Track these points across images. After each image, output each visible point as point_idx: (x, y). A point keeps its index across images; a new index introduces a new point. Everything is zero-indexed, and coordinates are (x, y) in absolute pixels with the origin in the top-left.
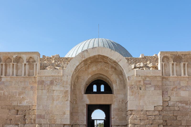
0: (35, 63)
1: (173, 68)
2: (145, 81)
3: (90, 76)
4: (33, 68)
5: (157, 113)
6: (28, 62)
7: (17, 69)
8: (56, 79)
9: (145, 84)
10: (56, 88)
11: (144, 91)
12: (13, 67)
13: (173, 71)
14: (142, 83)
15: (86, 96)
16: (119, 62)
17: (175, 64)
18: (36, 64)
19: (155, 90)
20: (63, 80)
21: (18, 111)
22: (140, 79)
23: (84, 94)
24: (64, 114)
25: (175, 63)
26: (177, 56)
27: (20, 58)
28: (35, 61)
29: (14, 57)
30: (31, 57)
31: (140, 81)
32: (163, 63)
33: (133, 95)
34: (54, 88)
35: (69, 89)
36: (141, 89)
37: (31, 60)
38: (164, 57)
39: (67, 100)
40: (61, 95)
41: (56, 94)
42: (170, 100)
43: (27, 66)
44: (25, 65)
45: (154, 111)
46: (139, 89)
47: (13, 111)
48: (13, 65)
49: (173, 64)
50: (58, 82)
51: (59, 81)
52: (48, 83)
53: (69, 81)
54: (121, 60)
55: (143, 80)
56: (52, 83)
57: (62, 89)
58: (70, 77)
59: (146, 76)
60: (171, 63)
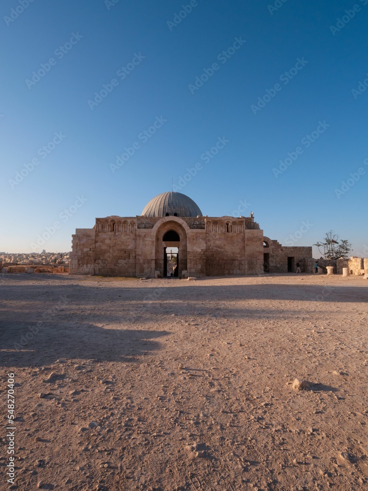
0: (135, 225)
1: (212, 228)
4: (134, 227)
5: (203, 253)
6: (131, 223)
7: (125, 228)
8: (147, 234)
9: (196, 237)
10: (148, 239)
11: (196, 241)
12: (122, 227)
13: (212, 230)
14: (195, 237)
15: (163, 242)
19: (202, 240)
20: (151, 235)
21: (125, 252)
22: (194, 234)
24: (152, 253)
25: (214, 225)
27: (126, 221)
28: (135, 223)
29: (123, 220)
30: (132, 220)
31: (194, 236)
33: (190, 243)
34: (146, 239)
35: (154, 240)
37: (133, 222)
38: (208, 221)
39: (154, 246)
40: (150, 243)
41: (147, 242)
42: (210, 246)
43: (131, 227)
45: (201, 252)
46: (193, 240)
47: (123, 252)
48: (122, 225)
50: (148, 236)
52: (143, 236)
53: (155, 235)
54: (183, 223)
55: (196, 235)
56: (145, 236)
57: (151, 240)
58: (155, 233)
59: (197, 233)
60: (212, 225)
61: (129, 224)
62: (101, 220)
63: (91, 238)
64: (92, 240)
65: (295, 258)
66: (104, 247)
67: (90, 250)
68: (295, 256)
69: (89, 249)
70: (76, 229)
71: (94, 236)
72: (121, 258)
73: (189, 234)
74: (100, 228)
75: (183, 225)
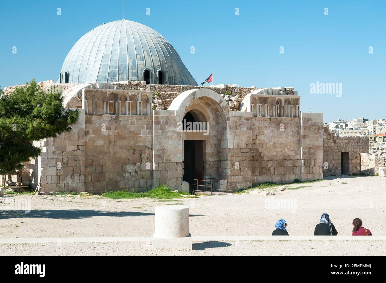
4: (146, 106)
5: (248, 150)
6: (143, 100)
8: (170, 119)
9: (240, 125)
10: (170, 128)
11: (239, 131)
12: (129, 105)
13: (259, 112)
14: (238, 123)
16: (221, 103)
17: (261, 106)
18: (150, 103)
19: (247, 129)
20: (176, 121)
21: (134, 151)
22: (236, 120)
27: (134, 95)
28: (148, 100)
30: (144, 96)
31: (236, 122)
32: (252, 105)
33: (231, 135)
36: (237, 129)
37: (144, 98)
39: (180, 140)
40: (175, 135)
42: (256, 139)
43: (142, 105)
44: (140, 103)
45: (246, 149)
46: (235, 129)
47: (131, 151)
48: (129, 103)
49: (259, 106)
50: (172, 123)
52: (164, 122)
54: (222, 101)
55: (239, 121)
56: (167, 123)
57: (175, 129)
61: (139, 101)
62: (93, 93)
64: (81, 129)
65: (350, 154)
66: (100, 143)
67: (79, 149)
68: (350, 151)
69: (75, 148)
71: (84, 122)
72: (127, 161)
74: (91, 107)
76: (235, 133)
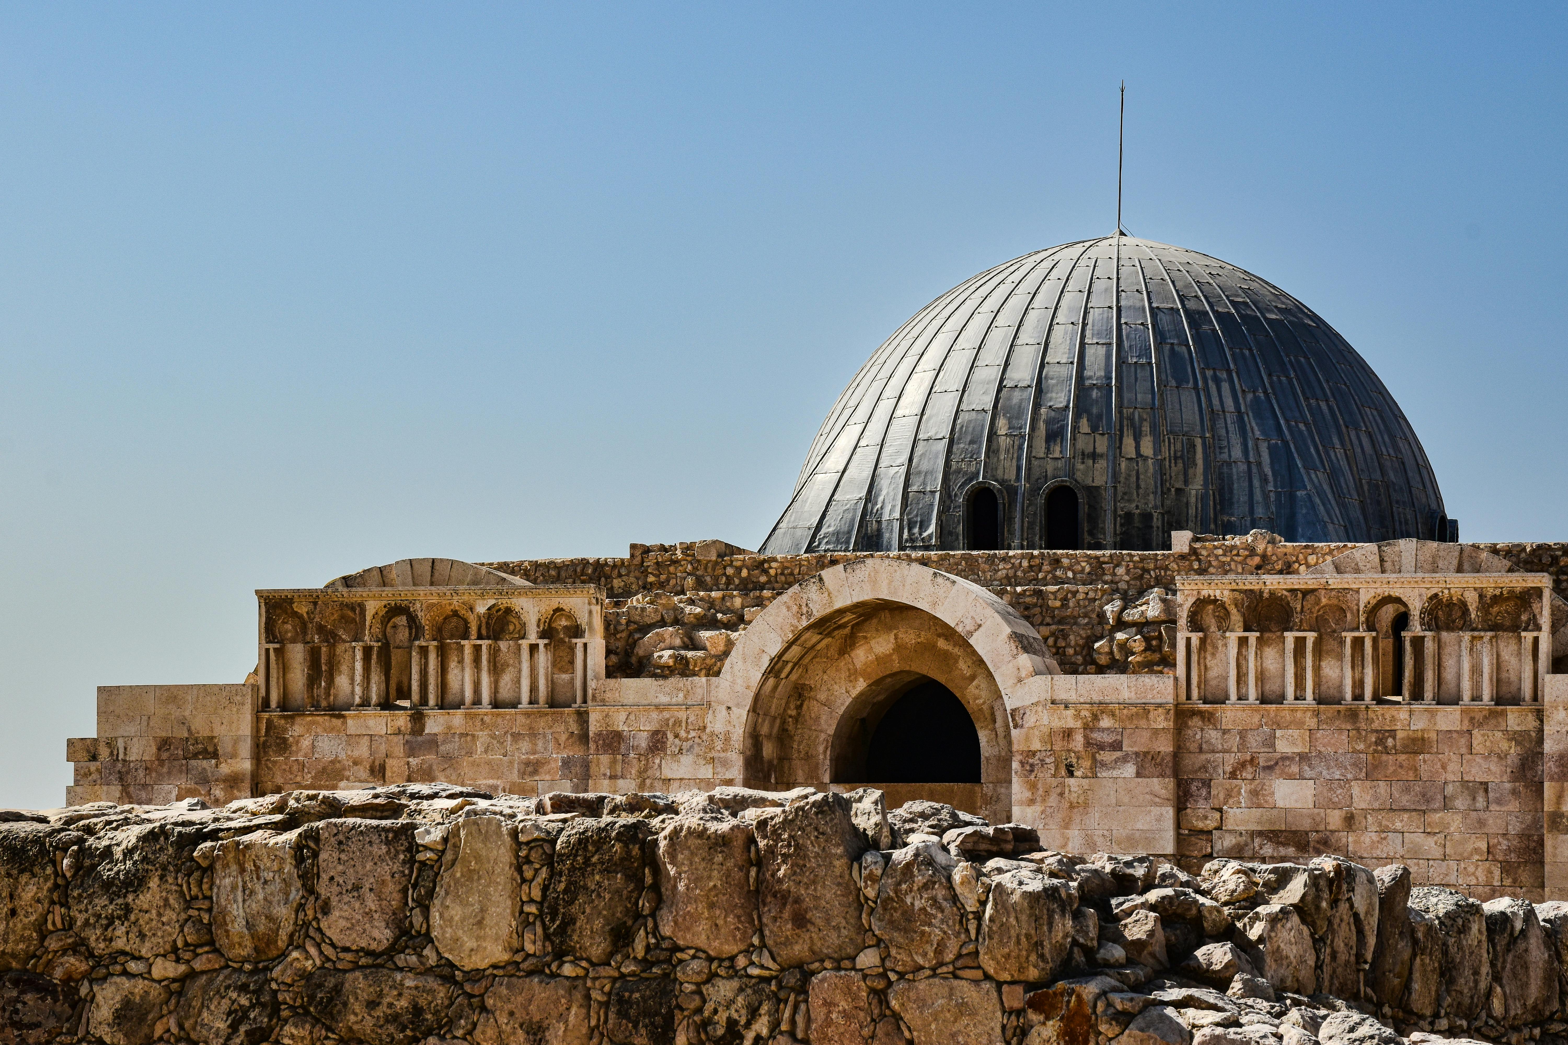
0: (579, 642)
1: (1243, 660)
2: (1092, 730)
3: (861, 685)
4: (572, 662)
6: (547, 633)
7: (496, 669)
8: (677, 723)
9: (1093, 747)
10: (677, 768)
11: (1087, 781)
12: (477, 660)
13: (1241, 678)
14: (1078, 741)
16: (971, 633)
17: (1252, 642)
18: (585, 645)
19: (1138, 775)
20: (708, 730)
22: (1068, 720)
23: (831, 782)
25: (1253, 636)
26: (1266, 595)
27: (508, 610)
28: (576, 631)
29: (481, 608)
30: (558, 610)
31: (1068, 734)
32: (1195, 637)
33: (1032, 802)
34: (671, 769)
36: (1071, 774)
37: (562, 624)
42: (1219, 828)
43: (543, 658)
44: (533, 648)
46: (1063, 772)
48: (477, 649)
49: (1243, 642)
50: (687, 740)
51: (693, 734)
52: (643, 740)
53: (738, 734)
54: (980, 626)
55: (1086, 727)
56: (658, 743)
58: (741, 714)
59: (1100, 709)
60: (1233, 637)
61: (532, 637)
62: (303, 609)
63: (225, 769)
70: (99, 688)
71: (245, 749)
73: (1030, 720)
74: (298, 678)
75: (978, 642)
76: (1061, 794)
